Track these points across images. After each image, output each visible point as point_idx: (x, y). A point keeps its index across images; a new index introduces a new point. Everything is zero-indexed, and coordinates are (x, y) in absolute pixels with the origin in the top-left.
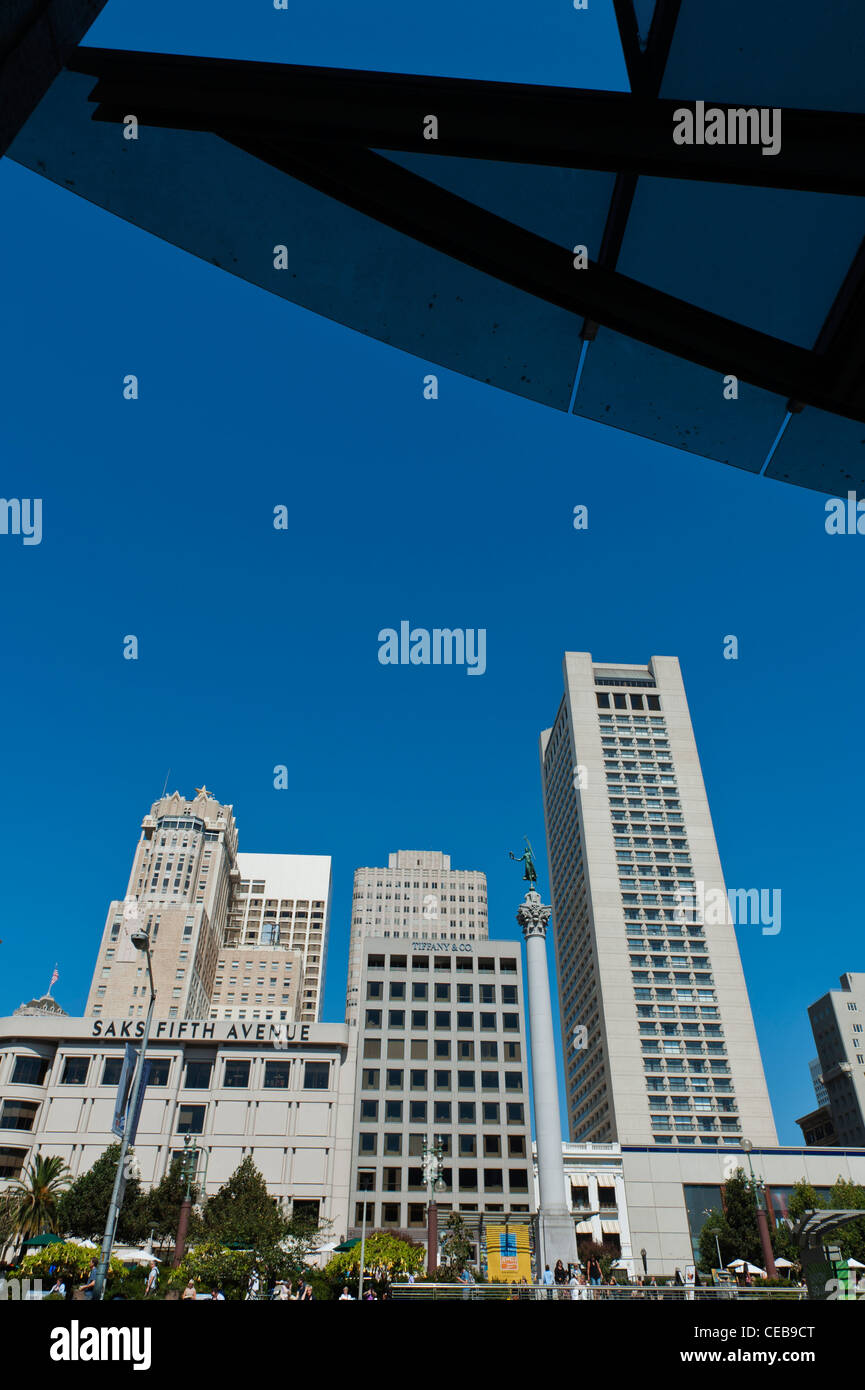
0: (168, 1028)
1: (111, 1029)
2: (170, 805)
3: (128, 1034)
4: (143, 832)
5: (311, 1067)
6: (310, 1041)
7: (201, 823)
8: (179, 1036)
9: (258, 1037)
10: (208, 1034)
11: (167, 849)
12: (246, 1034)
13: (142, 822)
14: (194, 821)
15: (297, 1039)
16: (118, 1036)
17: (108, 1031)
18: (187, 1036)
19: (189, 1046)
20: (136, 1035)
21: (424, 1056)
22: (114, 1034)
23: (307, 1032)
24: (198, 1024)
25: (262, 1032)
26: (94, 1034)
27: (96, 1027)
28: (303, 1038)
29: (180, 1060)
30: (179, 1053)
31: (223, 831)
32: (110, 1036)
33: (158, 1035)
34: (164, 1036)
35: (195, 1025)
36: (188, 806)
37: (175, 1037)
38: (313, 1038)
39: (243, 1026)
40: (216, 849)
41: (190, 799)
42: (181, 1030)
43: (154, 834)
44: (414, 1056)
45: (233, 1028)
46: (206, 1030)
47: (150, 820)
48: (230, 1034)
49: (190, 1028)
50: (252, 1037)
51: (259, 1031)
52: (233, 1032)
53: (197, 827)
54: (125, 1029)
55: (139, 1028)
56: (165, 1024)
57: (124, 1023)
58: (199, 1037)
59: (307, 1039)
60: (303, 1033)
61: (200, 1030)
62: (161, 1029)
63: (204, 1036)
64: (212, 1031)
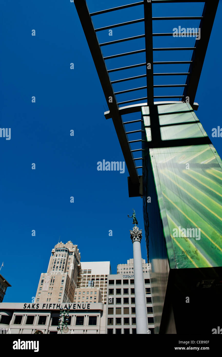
0: (46, 305)
1: (29, 306)
2: (60, 245)
3: (34, 308)
4: (52, 254)
5: (91, 318)
6: (90, 309)
7: (67, 250)
8: (49, 308)
9: (74, 308)
10: (58, 307)
11: (58, 258)
12: (70, 307)
13: (52, 251)
14: (65, 249)
15: (86, 308)
16: (31, 308)
17: (28, 307)
18: (52, 308)
19: (52, 312)
20: (37, 308)
21: (128, 313)
22: (30, 308)
23: (89, 306)
24: (55, 304)
25: (75, 306)
26: (24, 308)
27: (25, 306)
28: (88, 308)
29: (50, 316)
30: (49, 314)
31: (74, 252)
32: (29, 308)
33: (43, 308)
34: (45, 308)
35: (54, 304)
36: (64, 245)
37: (48, 308)
38: (91, 308)
39: (69, 304)
40: (72, 257)
41: (65, 243)
42: (50, 306)
43: (54, 253)
44: (125, 313)
46: (57, 306)
47: (54, 250)
49: (53, 306)
50: (72, 308)
51: (74, 306)
52: (66, 306)
53: (66, 251)
54: (33, 306)
55: (37, 306)
56: (45, 304)
57: (33, 304)
58: (55, 308)
59: (89, 308)
60: (88, 306)
61: (56, 306)
62: (44, 306)
63: (57, 308)
64: (59, 306)
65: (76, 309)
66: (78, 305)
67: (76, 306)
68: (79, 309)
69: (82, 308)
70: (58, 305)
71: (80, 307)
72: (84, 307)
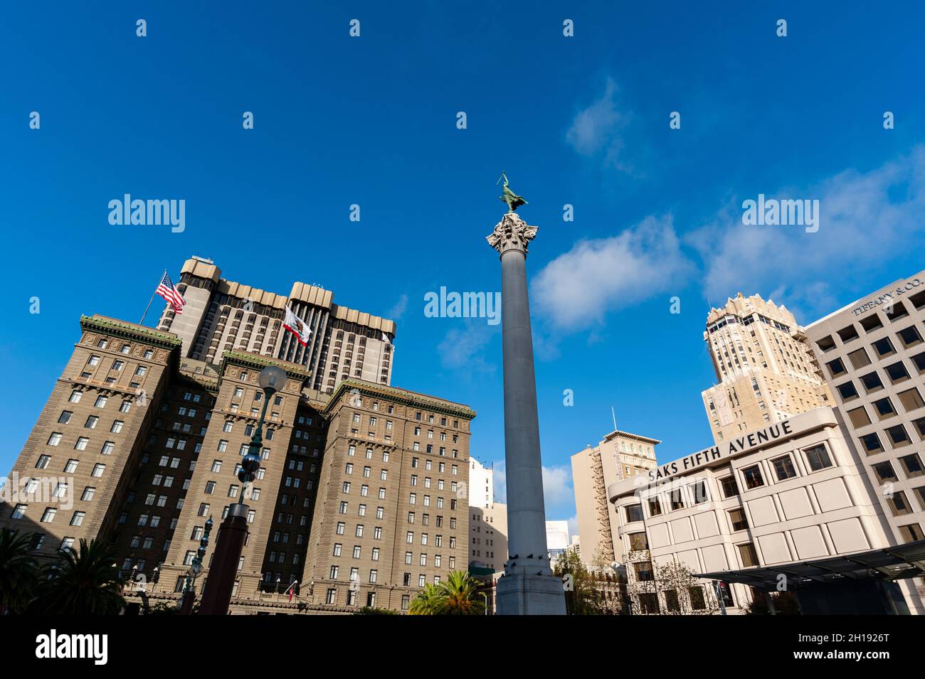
0: (689, 461)
1: (658, 474)
3: (669, 474)
5: (810, 451)
6: (795, 431)
8: (699, 464)
9: (751, 445)
10: (716, 455)
12: (742, 446)
15: (783, 435)
16: (665, 477)
17: (658, 476)
18: (703, 462)
23: (788, 427)
25: (753, 439)
27: (650, 476)
28: (786, 432)
29: (710, 478)
30: (707, 474)
32: (661, 478)
33: (686, 468)
34: (690, 467)
35: (705, 453)
37: (697, 466)
38: (797, 428)
39: (738, 441)
41: (722, 306)
42: (698, 459)
45: (731, 445)
46: (713, 454)
48: (731, 450)
49: (703, 456)
50: (747, 447)
51: (750, 441)
52: (732, 447)
53: (732, 320)
55: (673, 467)
56: (686, 460)
57: (664, 467)
58: (711, 460)
59: (790, 431)
60: (785, 428)
61: (709, 454)
62: (685, 464)
63: (714, 458)
64: (718, 452)
65: (759, 445)
66: (759, 434)
67: (755, 437)
68: (764, 442)
69: (771, 440)
70: (715, 451)
71: (766, 438)
72: (776, 434)
